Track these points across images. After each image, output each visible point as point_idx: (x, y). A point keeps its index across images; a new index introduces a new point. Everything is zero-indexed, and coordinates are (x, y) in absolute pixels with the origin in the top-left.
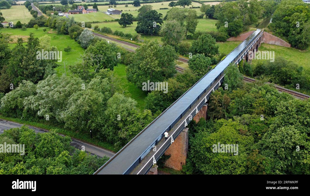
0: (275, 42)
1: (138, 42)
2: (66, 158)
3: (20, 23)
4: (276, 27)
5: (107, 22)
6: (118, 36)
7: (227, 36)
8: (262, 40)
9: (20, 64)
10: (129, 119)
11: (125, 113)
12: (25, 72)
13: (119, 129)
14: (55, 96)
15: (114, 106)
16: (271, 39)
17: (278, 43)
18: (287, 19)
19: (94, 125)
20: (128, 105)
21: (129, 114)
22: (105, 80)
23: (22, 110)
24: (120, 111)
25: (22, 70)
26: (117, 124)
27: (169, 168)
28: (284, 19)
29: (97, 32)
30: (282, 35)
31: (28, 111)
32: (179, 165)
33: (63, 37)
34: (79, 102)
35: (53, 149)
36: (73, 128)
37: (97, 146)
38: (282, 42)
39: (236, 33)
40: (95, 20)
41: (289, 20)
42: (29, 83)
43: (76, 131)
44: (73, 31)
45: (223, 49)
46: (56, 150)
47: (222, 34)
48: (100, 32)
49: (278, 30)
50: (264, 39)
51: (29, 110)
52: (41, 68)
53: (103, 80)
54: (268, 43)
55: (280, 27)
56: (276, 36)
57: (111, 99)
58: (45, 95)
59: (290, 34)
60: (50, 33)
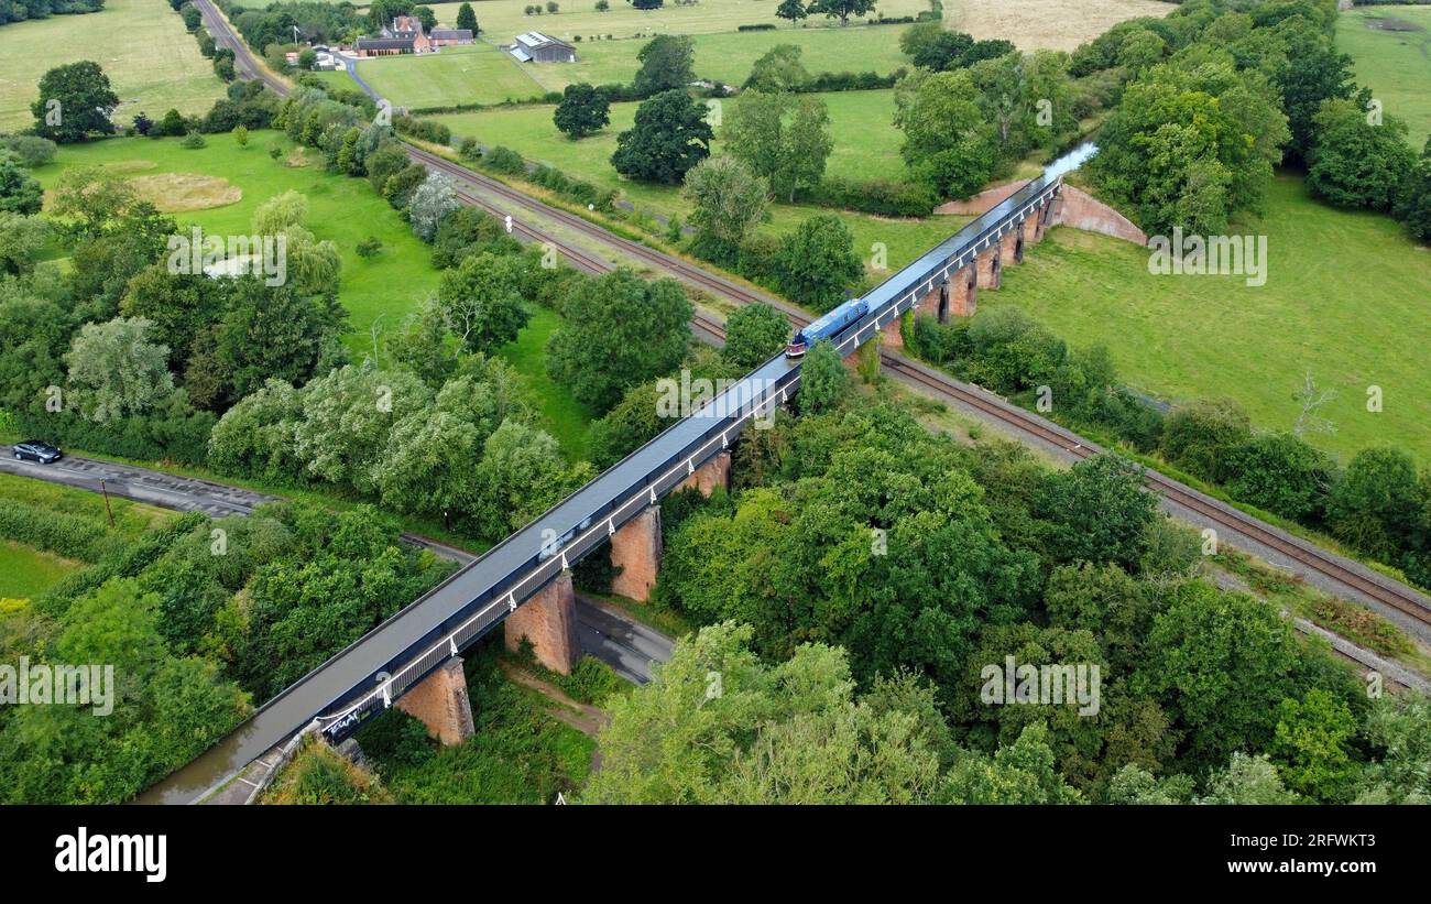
0: (1101, 223)
1: (613, 219)
2: (396, 560)
3: (179, 117)
4: (1107, 167)
5: (512, 104)
6: (548, 188)
7: (932, 198)
8: (1058, 214)
9: (250, 331)
10: (535, 485)
11: (525, 470)
12: (266, 356)
13: (513, 508)
14: (356, 427)
15: (501, 454)
16: (1088, 211)
17: (1109, 228)
18: (1142, 143)
19: (448, 498)
20: (535, 450)
21: (537, 474)
22: (482, 389)
23: (265, 457)
24: (514, 464)
25: (258, 348)
26: (508, 496)
27: (624, 598)
28: (1133, 140)
29: (472, 165)
30: (1124, 198)
31: (282, 462)
32: (644, 588)
33: (345, 184)
34: (418, 441)
35: (367, 544)
36: (400, 507)
37: (462, 549)
38: (1122, 223)
39: (965, 187)
40: (465, 97)
41: (1148, 145)
42: (281, 387)
43: (408, 513)
44: (382, 168)
45: (907, 247)
46: (374, 546)
47: (912, 191)
48: (481, 166)
49: (1112, 182)
50: (1064, 211)
51: (285, 459)
52: (308, 342)
53: (477, 386)
54: (1075, 225)
55: (1117, 172)
56: (1102, 201)
57: (494, 437)
58: (326, 419)
59: (1145, 197)
60: (297, 163)
